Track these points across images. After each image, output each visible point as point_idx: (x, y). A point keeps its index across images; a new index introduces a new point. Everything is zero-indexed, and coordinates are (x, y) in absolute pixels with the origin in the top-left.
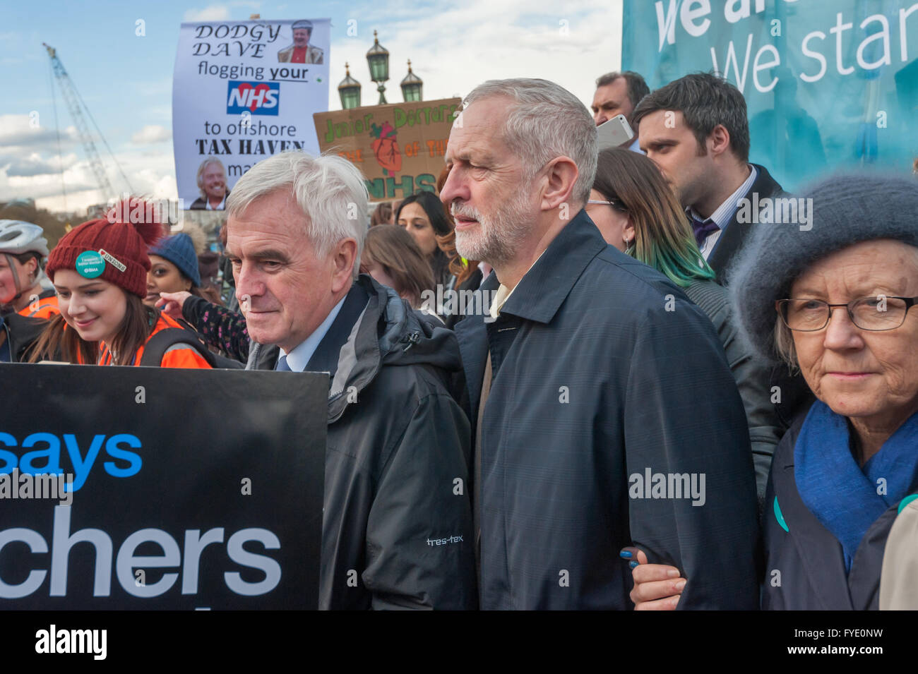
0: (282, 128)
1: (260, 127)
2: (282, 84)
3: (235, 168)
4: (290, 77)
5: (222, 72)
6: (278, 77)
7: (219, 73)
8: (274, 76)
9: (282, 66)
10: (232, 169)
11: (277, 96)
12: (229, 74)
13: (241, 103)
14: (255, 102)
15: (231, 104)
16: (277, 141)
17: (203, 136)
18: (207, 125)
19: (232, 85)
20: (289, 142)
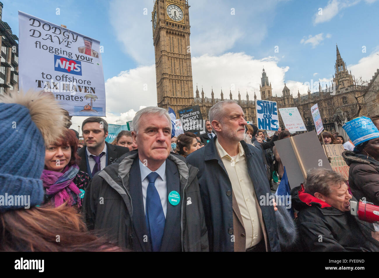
0: (84, 81)
1: (73, 79)
2: (82, 63)
3: (60, 96)
4: (85, 60)
5: (50, 49)
6: (80, 59)
7: (48, 50)
8: (78, 58)
9: (81, 54)
10: (59, 96)
11: (80, 67)
12: (54, 52)
13: (62, 67)
14: (69, 68)
15: (57, 66)
16: (82, 86)
17: (41, 79)
18: (43, 74)
19: (56, 58)
20: (88, 87)
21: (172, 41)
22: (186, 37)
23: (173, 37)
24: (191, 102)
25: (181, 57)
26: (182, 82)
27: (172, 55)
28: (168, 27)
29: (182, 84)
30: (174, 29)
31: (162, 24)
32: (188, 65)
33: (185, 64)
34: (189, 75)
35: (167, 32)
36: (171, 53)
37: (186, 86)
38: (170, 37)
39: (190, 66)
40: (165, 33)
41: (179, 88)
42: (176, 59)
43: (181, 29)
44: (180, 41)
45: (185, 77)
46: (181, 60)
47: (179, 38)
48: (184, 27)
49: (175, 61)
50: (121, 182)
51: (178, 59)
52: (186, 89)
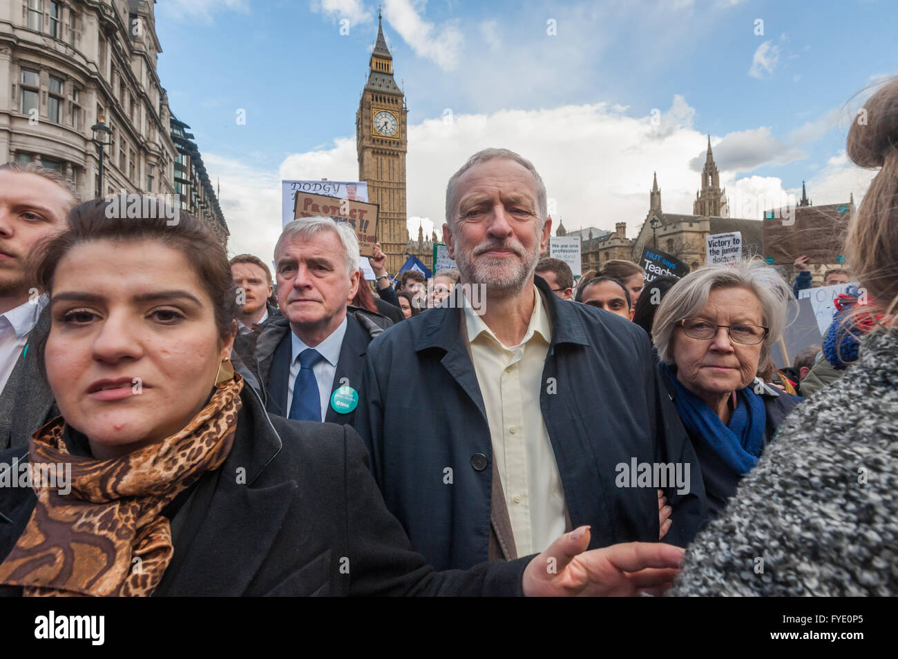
21: (379, 165)
22: (401, 157)
23: (381, 159)
24: (402, 250)
25: (392, 185)
26: (392, 221)
27: (380, 185)
28: (374, 146)
29: (392, 224)
30: (382, 147)
31: (366, 143)
32: (401, 197)
33: (396, 196)
34: (401, 212)
35: (373, 152)
36: (378, 182)
37: (397, 227)
38: (377, 159)
39: (404, 199)
40: (370, 153)
41: (386, 231)
42: (384, 190)
43: (393, 147)
44: (391, 163)
45: (396, 215)
46: (392, 191)
47: (391, 158)
48: (398, 144)
49: (384, 192)
50: (256, 367)
51: (388, 190)
52: (397, 232)
